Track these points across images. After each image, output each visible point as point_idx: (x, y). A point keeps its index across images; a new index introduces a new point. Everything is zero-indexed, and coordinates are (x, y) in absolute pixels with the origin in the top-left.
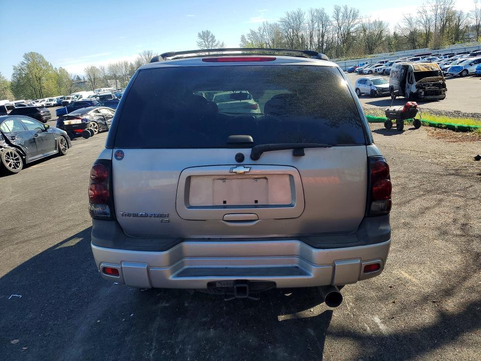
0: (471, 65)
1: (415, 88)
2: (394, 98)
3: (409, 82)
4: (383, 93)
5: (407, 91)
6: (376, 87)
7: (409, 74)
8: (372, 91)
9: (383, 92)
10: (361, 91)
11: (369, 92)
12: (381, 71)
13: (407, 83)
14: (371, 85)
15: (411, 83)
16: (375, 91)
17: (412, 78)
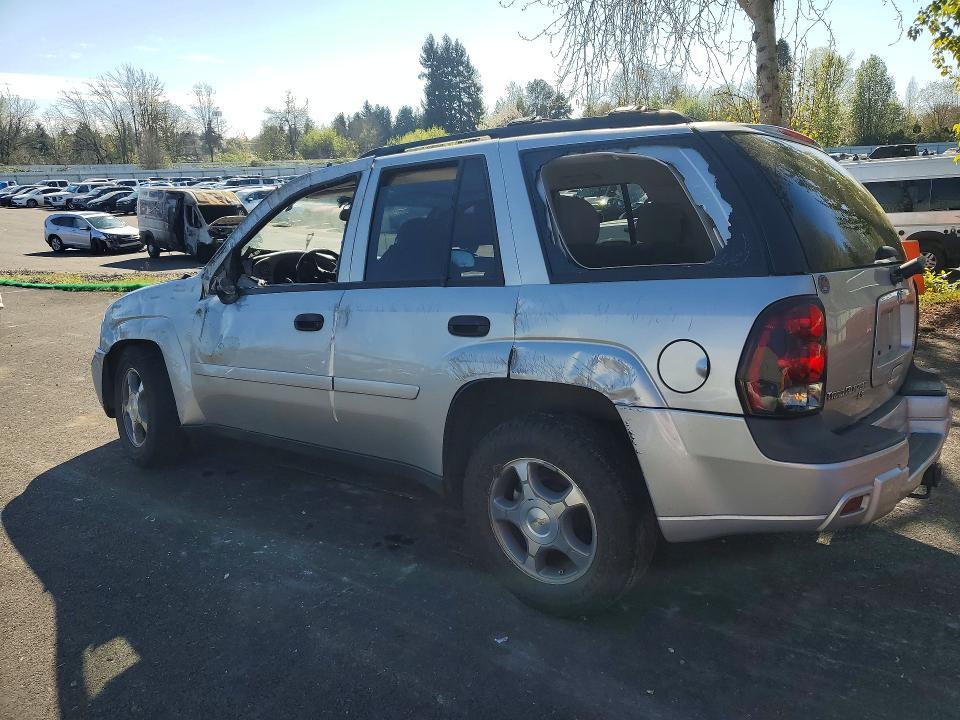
0: (248, 200)
1: (208, 235)
2: (155, 255)
3: (191, 224)
4: (122, 246)
5: (191, 241)
6: (105, 234)
7: (189, 208)
8: (94, 241)
9: (121, 243)
10: (65, 242)
11: (87, 244)
12: (62, 202)
13: (187, 225)
14: (89, 229)
15: (198, 225)
16: (103, 242)
17: (196, 217)
